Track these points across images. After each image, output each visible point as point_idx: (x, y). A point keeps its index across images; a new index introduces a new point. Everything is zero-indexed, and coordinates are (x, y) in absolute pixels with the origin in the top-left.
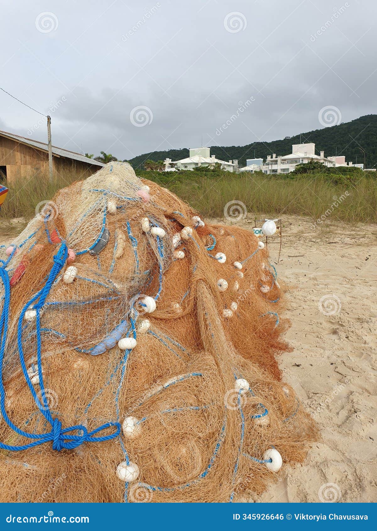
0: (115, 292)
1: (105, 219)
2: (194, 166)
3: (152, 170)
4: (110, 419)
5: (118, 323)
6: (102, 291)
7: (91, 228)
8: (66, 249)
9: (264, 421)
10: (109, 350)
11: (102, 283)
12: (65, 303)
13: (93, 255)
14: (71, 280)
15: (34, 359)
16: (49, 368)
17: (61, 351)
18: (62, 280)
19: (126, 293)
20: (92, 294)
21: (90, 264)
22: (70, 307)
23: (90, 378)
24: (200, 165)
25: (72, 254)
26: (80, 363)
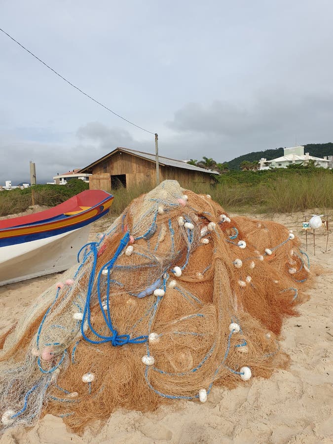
0: (155, 262)
1: (156, 217)
2: (288, 164)
3: (248, 169)
4: (145, 334)
5: (155, 280)
6: (147, 261)
7: (146, 223)
8: (128, 235)
9: (244, 349)
10: (148, 296)
11: (148, 256)
12: (125, 267)
13: (146, 240)
14: (130, 254)
15: (105, 297)
16: (113, 302)
17: (121, 293)
18: (124, 254)
19: (162, 263)
20: (141, 262)
21: (143, 245)
22: (127, 269)
23: (135, 310)
24: (294, 162)
25: (132, 239)
26: (131, 301)
